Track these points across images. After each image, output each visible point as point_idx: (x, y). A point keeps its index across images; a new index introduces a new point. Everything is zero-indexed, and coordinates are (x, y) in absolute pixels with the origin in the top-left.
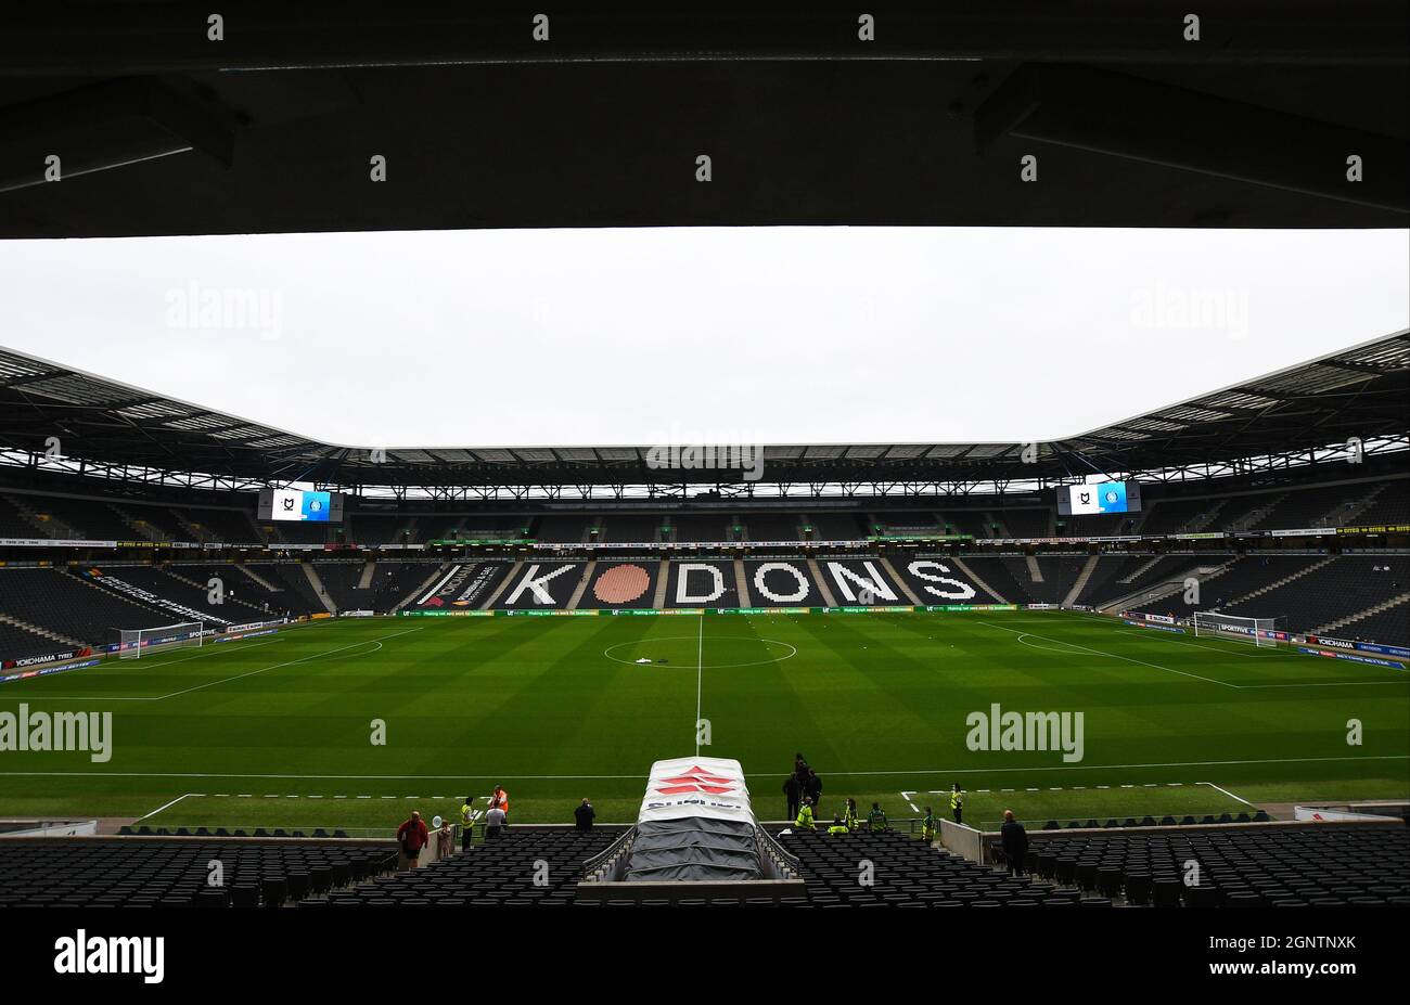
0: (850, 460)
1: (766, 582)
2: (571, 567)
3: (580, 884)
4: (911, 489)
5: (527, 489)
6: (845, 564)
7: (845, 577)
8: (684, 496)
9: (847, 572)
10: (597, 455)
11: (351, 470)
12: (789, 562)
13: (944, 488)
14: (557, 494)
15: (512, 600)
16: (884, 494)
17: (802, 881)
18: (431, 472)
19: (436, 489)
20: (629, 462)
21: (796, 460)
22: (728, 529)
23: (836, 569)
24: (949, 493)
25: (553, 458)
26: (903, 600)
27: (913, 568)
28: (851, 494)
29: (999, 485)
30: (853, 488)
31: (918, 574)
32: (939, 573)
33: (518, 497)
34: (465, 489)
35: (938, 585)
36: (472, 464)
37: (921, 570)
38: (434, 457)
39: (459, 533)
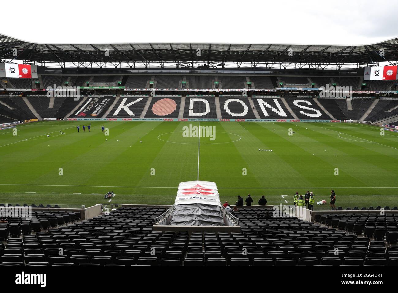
0: (271, 52)
1: (229, 107)
2: (141, 99)
3: (154, 226)
4: (298, 66)
5: (120, 63)
6: (265, 100)
7: (265, 106)
8: (193, 67)
9: (266, 104)
10: (152, 47)
11: (39, 54)
12: (240, 99)
13: (313, 66)
14: (133, 66)
15: (116, 113)
16: (285, 68)
17: (240, 226)
18: (75, 55)
19: (78, 63)
20: (167, 51)
21: (245, 51)
22: (212, 83)
23: (261, 102)
24: (315, 69)
25: (131, 49)
26: (290, 117)
27: (296, 103)
28: (270, 68)
29: (339, 65)
30: (271, 65)
31: (297, 105)
32: (306, 105)
33: (116, 67)
34: (92, 63)
35: (306, 111)
36: (94, 51)
37: (299, 104)
38: (76, 48)
39: (90, 84)
